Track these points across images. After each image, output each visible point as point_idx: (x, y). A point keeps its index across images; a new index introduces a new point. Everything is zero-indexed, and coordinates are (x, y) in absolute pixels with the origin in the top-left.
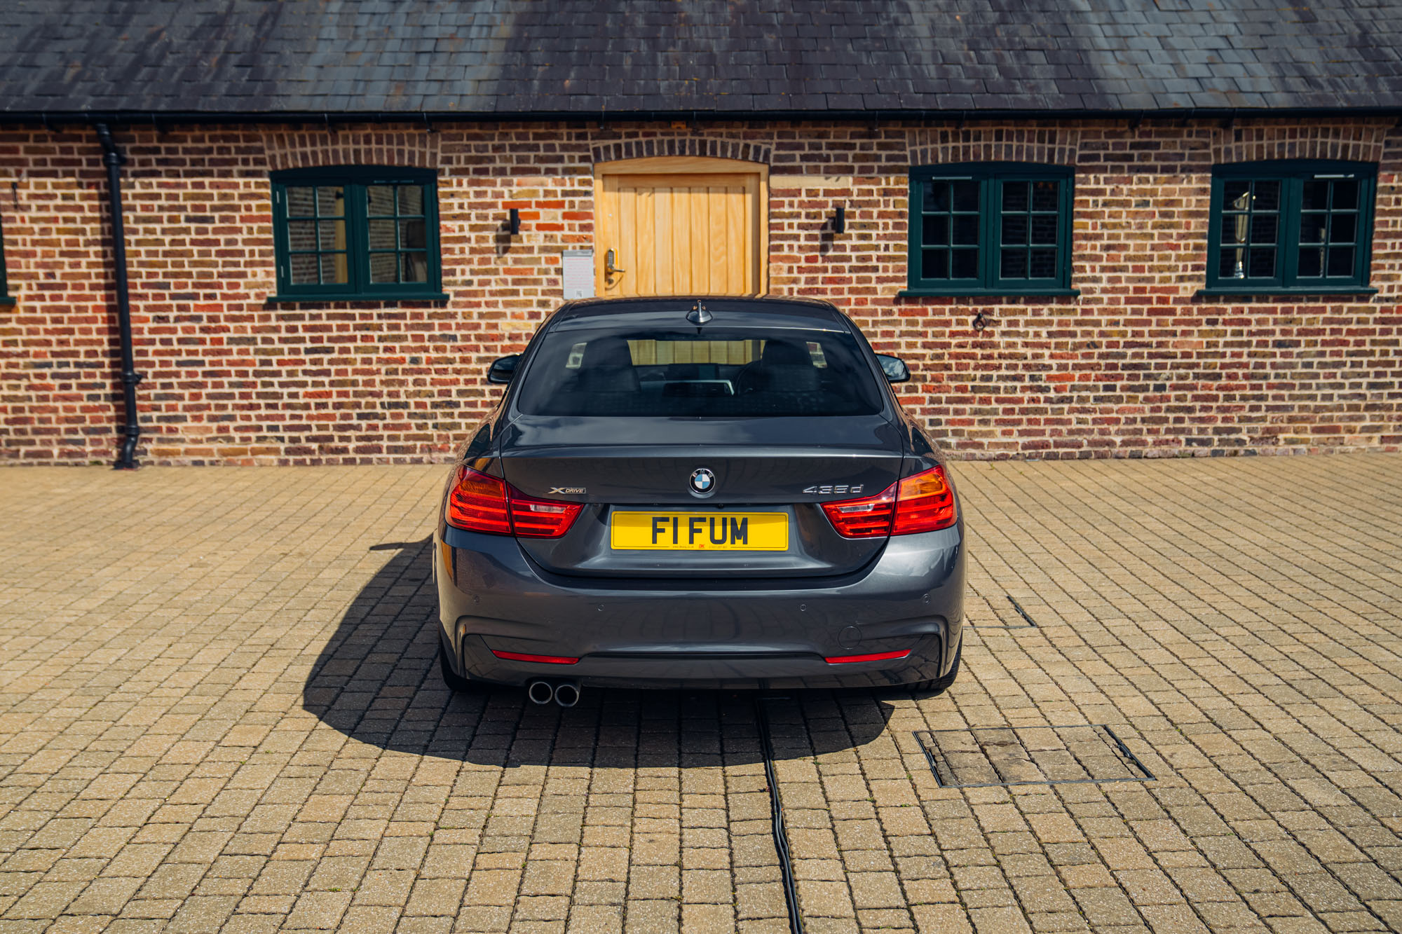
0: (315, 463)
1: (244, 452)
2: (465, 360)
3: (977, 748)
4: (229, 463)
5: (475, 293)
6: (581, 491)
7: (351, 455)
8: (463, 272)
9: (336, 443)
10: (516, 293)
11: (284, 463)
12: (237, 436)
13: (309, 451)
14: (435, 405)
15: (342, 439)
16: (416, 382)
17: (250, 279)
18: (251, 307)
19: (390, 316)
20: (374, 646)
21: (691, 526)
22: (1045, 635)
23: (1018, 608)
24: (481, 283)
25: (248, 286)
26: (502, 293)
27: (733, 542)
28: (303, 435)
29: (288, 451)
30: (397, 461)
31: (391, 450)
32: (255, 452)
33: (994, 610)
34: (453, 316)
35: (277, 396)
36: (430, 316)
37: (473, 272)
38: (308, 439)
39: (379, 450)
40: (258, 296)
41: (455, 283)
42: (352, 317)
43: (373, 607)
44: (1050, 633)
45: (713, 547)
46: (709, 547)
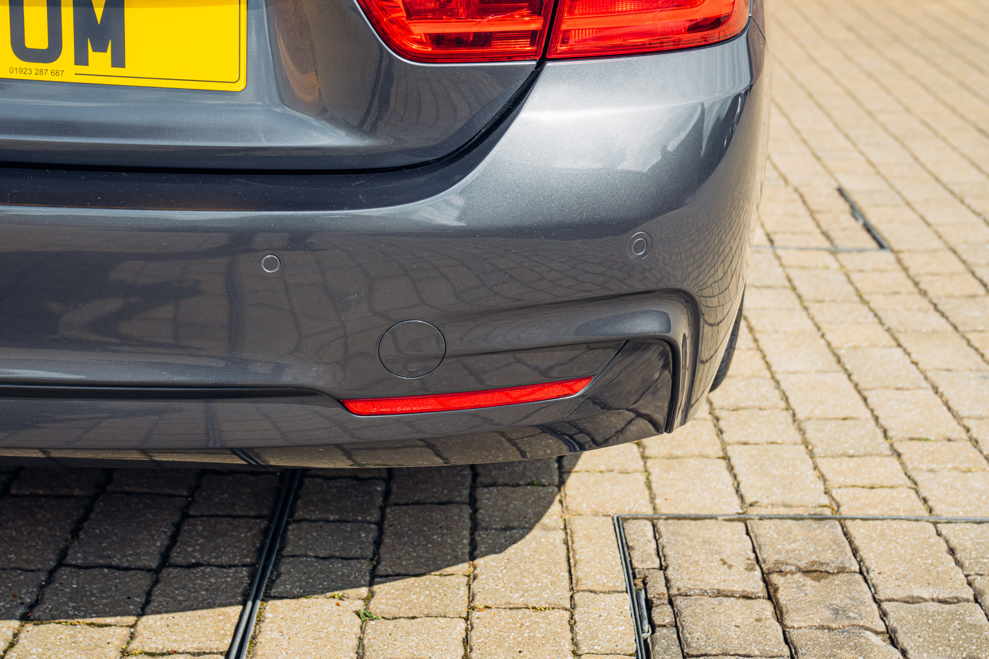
3: (756, 585)
22: (905, 269)
23: (855, 211)
27: (81, 59)
33: (812, 213)
44: (916, 264)
45: (24, 71)
46: (11, 70)
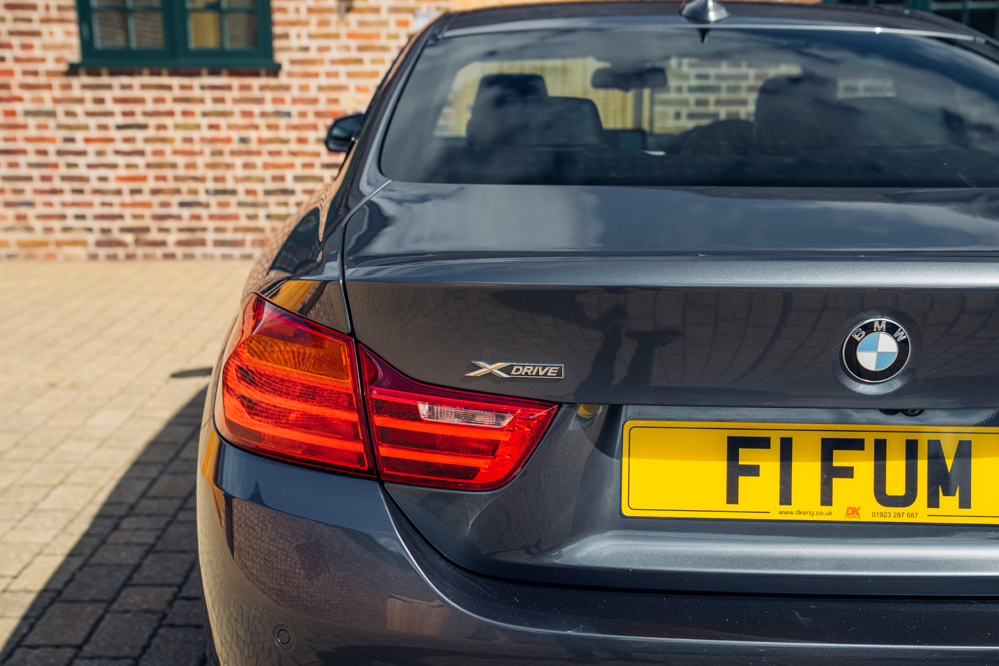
0: (130, 257)
1: (45, 244)
2: (301, 141)
4: (30, 257)
5: (312, 62)
6: (552, 371)
7: (171, 249)
8: (299, 36)
9: (154, 235)
10: (359, 61)
11: (93, 257)
12: (38, 225)
13: (121, 244)
14: (268, 193)
15: (161, 230)
16: (246, 166)
17: (46, 39)
18: (50, 74)
19: (214, 88)
20: (137, 567)
21: (826, 458)
24: (322, 49)
25: (46, 47)
26: (345, 62)
27: (933, 502)
28: (115, 225)
29: (99, 244)
30: (225, 257)
31: (218, 243)
32: (59, 244)
34: (287, 88)
35: (83, 179)
36: (262, 88)
37: (311, 36)
38: (124, 230)
39: (202, 243)
40: (59, 60)
41: (288, 49)
42: (169, 88)
43: (154, 481)
45: (884, 515)
46: (873, 514)
